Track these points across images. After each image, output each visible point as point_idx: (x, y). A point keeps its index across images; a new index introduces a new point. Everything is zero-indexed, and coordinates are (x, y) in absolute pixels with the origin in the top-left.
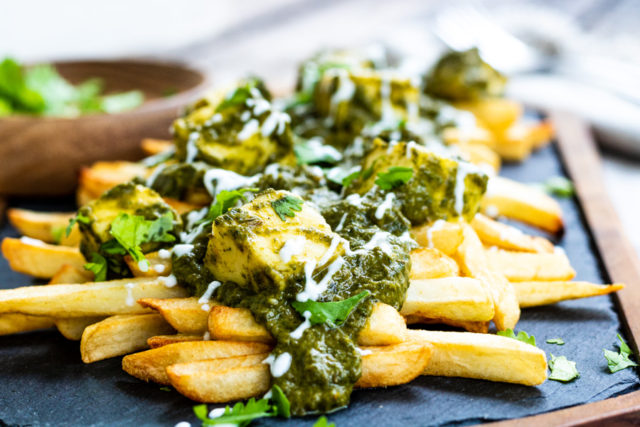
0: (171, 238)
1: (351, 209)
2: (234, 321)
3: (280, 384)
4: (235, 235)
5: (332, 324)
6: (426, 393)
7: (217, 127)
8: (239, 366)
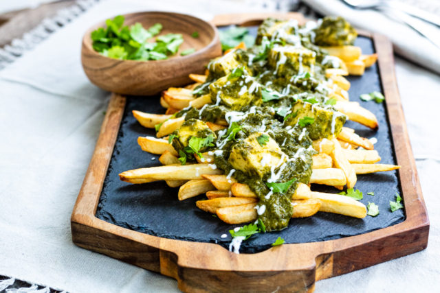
0: (213, 145)
1: (288, 136)
2: (242, 189)
3: (261, 218)
4: (242, 153)
5: (281, 192)
6: (319, 221)
7: (228, 88)
8: (245, 209)
